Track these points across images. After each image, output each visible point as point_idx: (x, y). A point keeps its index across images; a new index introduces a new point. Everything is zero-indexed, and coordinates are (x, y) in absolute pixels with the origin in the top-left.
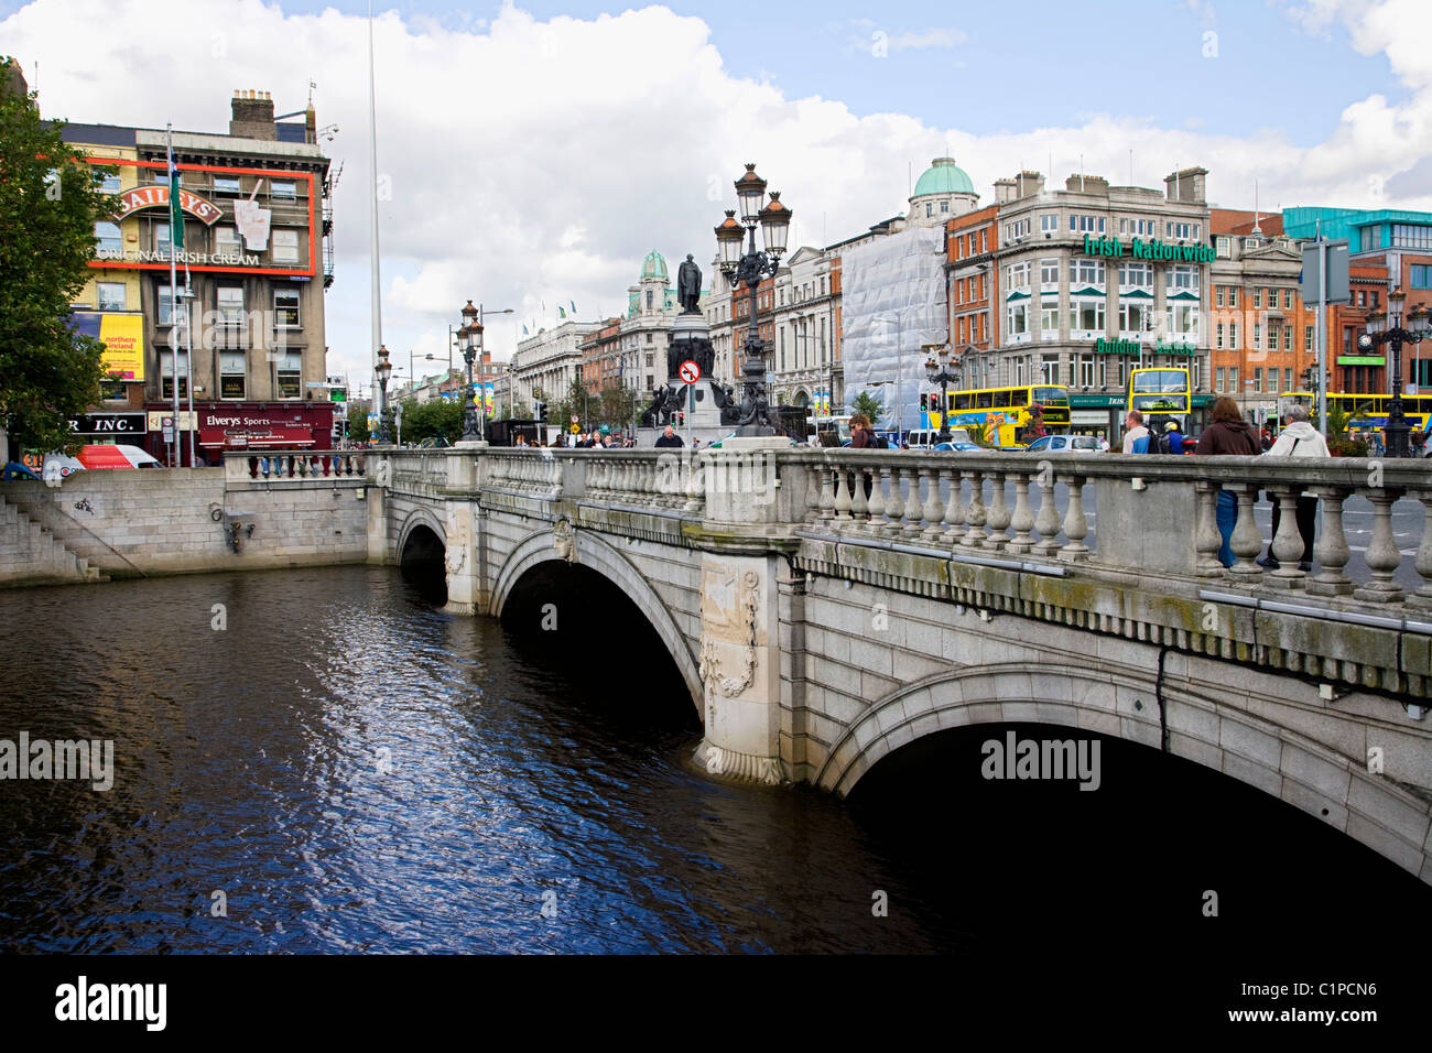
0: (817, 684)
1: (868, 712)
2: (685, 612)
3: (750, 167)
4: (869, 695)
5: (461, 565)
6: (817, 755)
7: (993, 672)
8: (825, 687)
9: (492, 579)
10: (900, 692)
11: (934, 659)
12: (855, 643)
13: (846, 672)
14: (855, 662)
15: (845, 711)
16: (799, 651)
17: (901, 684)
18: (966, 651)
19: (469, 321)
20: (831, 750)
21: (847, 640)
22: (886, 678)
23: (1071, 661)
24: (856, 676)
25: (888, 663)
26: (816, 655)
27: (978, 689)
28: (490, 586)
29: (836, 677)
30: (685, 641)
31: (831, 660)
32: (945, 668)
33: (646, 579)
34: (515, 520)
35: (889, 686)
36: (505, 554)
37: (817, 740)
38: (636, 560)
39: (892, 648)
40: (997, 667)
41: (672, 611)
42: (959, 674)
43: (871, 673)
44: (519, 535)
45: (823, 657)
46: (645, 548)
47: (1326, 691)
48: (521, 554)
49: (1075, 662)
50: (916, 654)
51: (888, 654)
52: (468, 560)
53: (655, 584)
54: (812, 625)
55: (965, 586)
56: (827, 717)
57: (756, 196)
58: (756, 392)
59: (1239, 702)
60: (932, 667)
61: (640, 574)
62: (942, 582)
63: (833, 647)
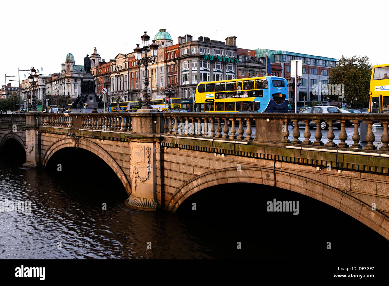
0: (168, 178)
1: (186, 184)
2: (121, 160)
3: (145, 32)
4: (186, 179)
5: (32, 150)
6: (168, 197)
7: (225, 170)
8: (171, 178)
9: (43, 154)
10: (196, 178)
11: (207, 168)
12: (181, 166)
13: (178, 173)
14: (181, 170)
15: (178, 184)
16: (163, 169)
17: (196, 176)
18: (217, 166)
19: (33, 73)
20: (173, 195)
21: (178, 165)
22: (191, 174)
23: (249, 166)
24: (182, 174)
25: (192, 170)
26: (168, 170)
27: (220, 175)
28: (42, 156)
29: (175, 175)
30: (121, 169)
31: (173, 171)
32: (210, 170)
33: (106, 151)
34: (54, 135)
35: (192, 177)
36: (49, 146)
37: (168, 193)
38: (102, 146)
39: (193, 166)
40: (227, 169)
41: (116, 160)
42: (215, 172)
43: (186, 173)
44: (55, 140)
45: (170, 170)
46: (105, 142)
47: (318, 168)
48: (55, 146)
49: (250, 166)
50: (200, 167)
51: (192, 167)
52: (34, 149)
53: (109, 153)
54: (166, 161)
55: (218, 148)
56: (172, 187)
57: (147, 41)
58: (147, 97)
59: (296, 173)
60: (207, 170)
61: (104, 150)
62: (210, 147)
63: (174, 167)
